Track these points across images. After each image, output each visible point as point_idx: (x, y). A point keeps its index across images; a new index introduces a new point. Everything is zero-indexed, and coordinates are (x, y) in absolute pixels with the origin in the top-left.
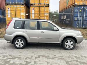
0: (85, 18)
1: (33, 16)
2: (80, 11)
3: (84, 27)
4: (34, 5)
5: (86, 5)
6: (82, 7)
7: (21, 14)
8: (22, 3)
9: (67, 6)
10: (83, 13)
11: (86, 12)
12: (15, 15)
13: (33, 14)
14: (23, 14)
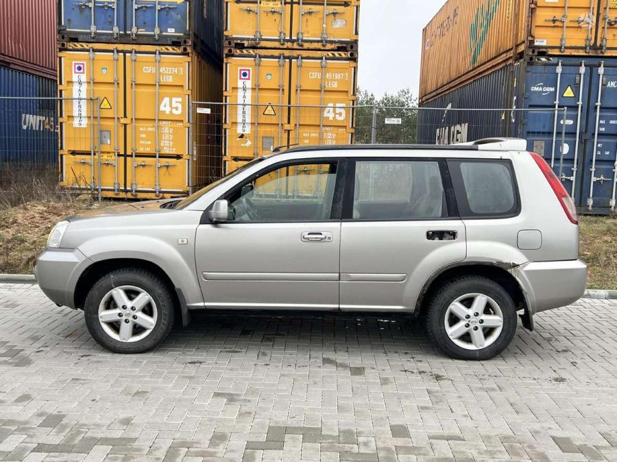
0: (597, 143)
1: (248, 120)
2: (569, 93)
3: (590, 202)
4: (254, 48)
5: (608, 53)
6: (582, 70)
7: (165, 107)
8: (171, 31)
9: (474, 59)
10: (589, 110)
11: (611, 103)
12: (120, 116)
13: (245, 105)
14: (180, 106)
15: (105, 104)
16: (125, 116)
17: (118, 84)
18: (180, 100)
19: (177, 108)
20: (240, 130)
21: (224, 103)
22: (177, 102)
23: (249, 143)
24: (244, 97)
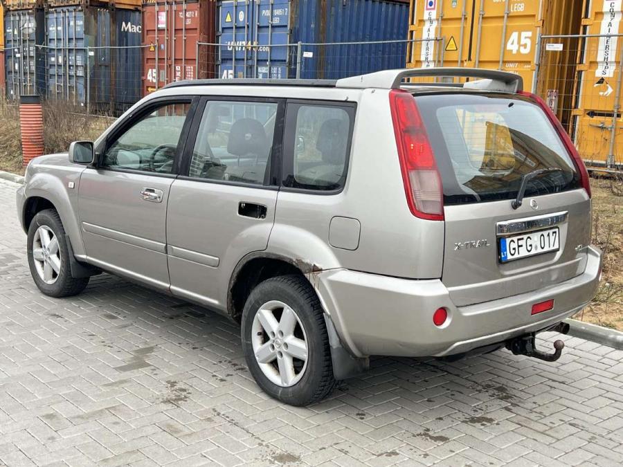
1: (612, 57)
7: (512, 44)
12: (464, 59)
13: (610, 36)
14: (528, 42)
15: (452, 46)
16: (470, 59)
17: (466, 19)
18: (529, 34)
19: (525, 46)
20: (599, 73)
21: (581, 35)
22: (526, 38)
23: (610, 90)
24: (610, 24)
